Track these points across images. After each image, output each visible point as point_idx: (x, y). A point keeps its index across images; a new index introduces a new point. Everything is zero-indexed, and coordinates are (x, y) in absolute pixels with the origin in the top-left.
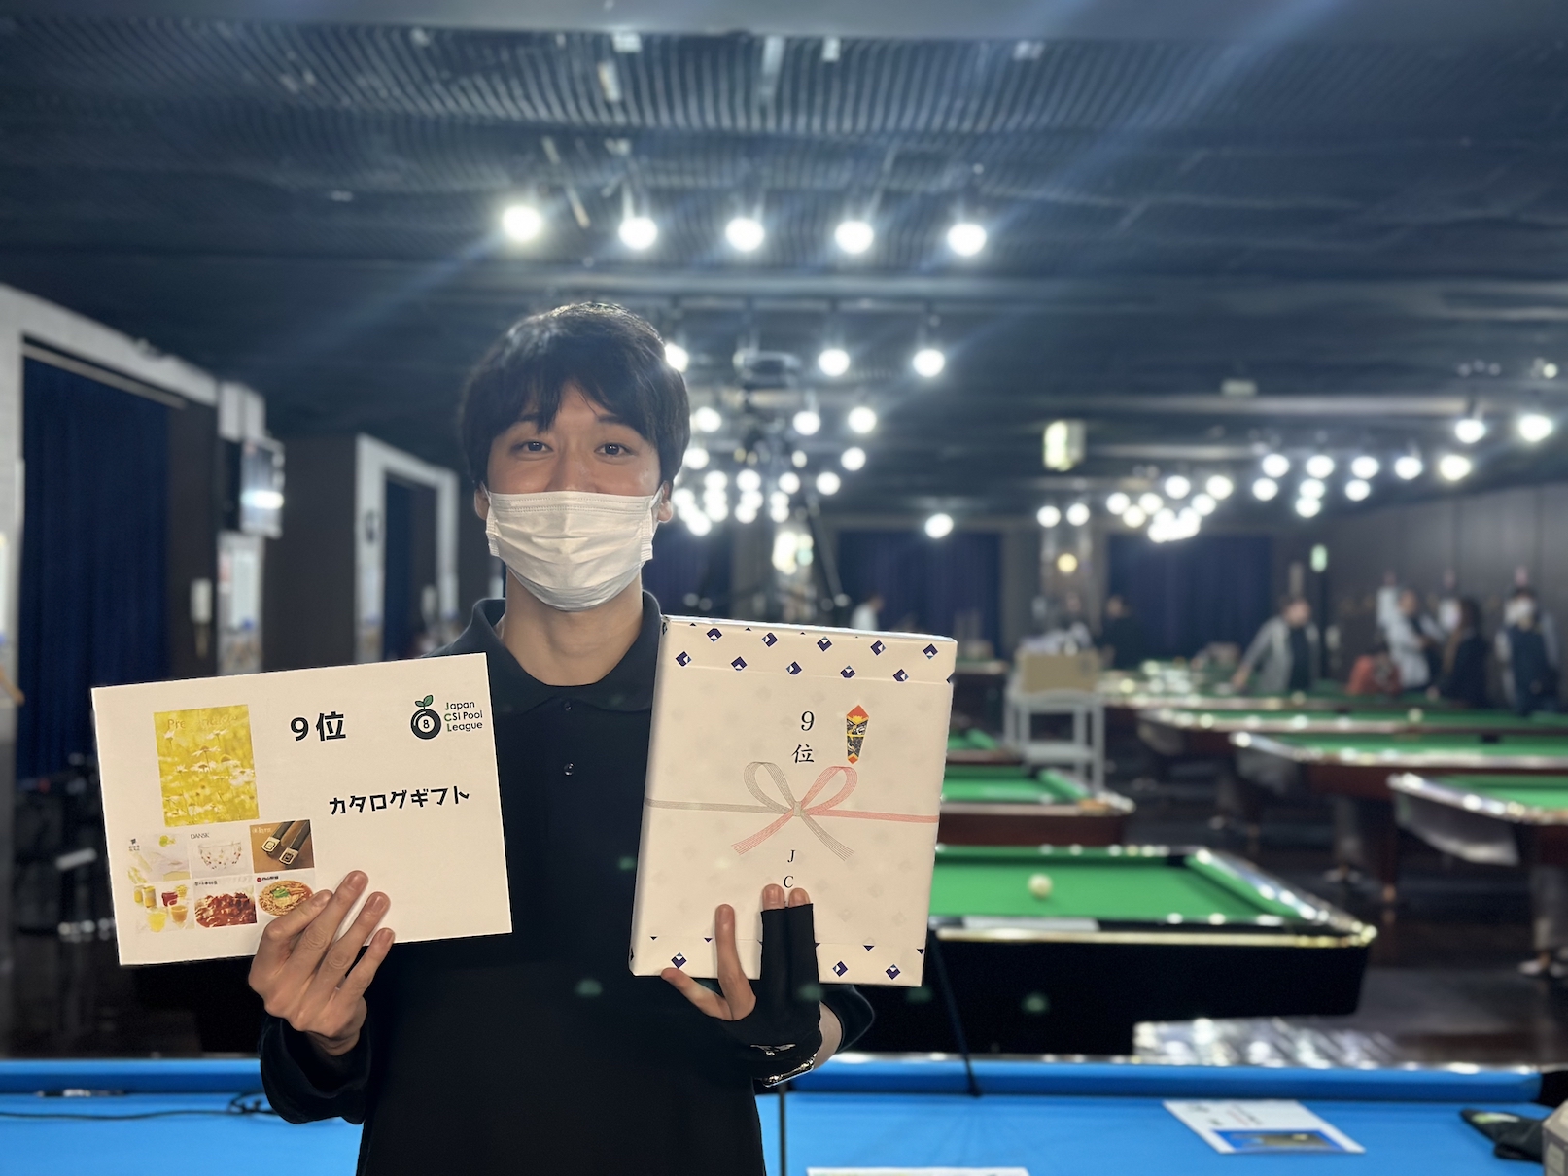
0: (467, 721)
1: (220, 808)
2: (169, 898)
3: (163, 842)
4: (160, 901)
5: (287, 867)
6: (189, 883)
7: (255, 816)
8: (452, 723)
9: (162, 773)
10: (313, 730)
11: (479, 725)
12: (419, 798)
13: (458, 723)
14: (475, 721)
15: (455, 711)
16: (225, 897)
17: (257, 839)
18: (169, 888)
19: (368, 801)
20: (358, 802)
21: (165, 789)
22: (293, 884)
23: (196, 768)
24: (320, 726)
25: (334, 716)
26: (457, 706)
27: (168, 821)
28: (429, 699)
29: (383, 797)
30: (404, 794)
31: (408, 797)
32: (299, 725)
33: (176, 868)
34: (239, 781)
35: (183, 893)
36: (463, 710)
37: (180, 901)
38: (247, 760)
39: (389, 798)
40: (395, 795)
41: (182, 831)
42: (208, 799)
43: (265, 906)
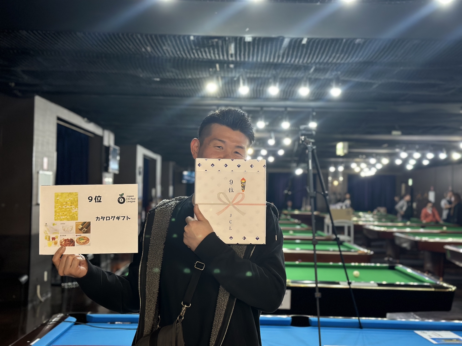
0: (132, 200)
1: (68, 217)
2: (54, 239)
3: (54, 225)
4: (51, 239)
5: (84, 233)
6: (59, 235)
7: (77, 220)
8: (128, 200)
9: (55, 208)
10: (94, 200)
11: (135, 201)
12: (118, 218)
13: (129, 200)
14: (133, 200)
15: (129, 197)
16: (68, 239)
17: (77, 225)
18: (54, 236)
19: (105, 218)
20: (103, 218)
21: (55, 212)
22: (85, 237)
23: (64, 207)
24: (95, 199)
25: (99, 197)
26: (129, 196)
27: (55, 220)
28: (123, 194)
29: (109, 217)
30: (114, 217)
31: (115, 218)
32: (90, 198)
33: (56, 231)
34: (74, 211)
35: (57, 238)
36: (131, 197)
37: (56, 240)
38: (77, 206)
39: (111, 218)
40: (112, 217)
41: (59, 222)
42: (66, 215)
43: (77, 242)
